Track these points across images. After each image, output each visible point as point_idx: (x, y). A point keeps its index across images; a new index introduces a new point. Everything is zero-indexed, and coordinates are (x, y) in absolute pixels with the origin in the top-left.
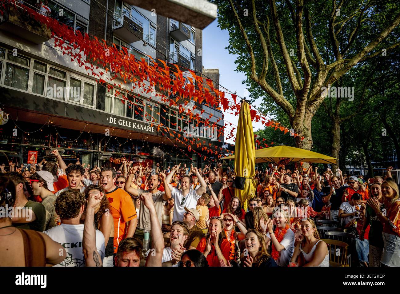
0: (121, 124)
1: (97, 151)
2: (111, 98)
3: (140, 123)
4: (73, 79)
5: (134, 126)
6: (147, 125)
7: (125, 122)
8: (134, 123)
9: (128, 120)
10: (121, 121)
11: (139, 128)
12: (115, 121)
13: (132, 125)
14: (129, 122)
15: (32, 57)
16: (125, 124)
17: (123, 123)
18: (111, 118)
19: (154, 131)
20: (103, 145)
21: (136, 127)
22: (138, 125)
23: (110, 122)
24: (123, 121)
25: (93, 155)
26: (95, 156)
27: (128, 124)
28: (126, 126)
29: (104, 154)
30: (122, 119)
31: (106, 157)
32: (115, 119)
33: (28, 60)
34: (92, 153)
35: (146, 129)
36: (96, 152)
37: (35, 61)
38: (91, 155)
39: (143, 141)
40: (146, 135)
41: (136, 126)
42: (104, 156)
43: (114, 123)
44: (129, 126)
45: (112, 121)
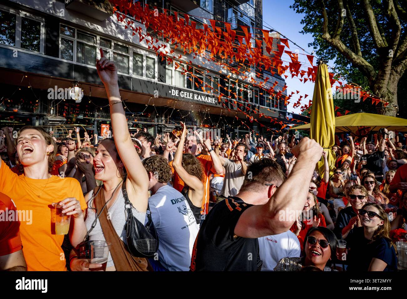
0: (183, 96)
1: (161, 123)
2: (172, 70)
3: (201, 95)
4: (135, 54)
5: (196, 98)
6: (208, 96)
7: (187, 94)
8: (195, 95)
9: (190, 92)
10: (183, 93)
11: (200, 100)
12: (177, 93)
13: (193, 97)
14: (191, 94)
15: (98, 35)
16: (186, 96)
17: (185, 95)
18: (173, 90)
19: (215, 102)
20: (166, 117)
21: (198, 99)
22: (199, 97)
23: (173, 94)
24: (185, 93)
25: (158, 127)
26: (159, 129)
27: (189, 96)
28: (188, 97)
29: (168, 127)
30: (184, 91)
31: (170, 129)
32: (177, 91)
33: (95, 37)
34: (156, 125)
35: (207, 100)
36: (160, 125)
37: (101, 38)
38: (155, 127)
39: (205, 113)
40: (207, 106)
41: (198, 97)
42: (167, 128)
43: (177, 95)
44: (191, 98)
45: (175, 93)
